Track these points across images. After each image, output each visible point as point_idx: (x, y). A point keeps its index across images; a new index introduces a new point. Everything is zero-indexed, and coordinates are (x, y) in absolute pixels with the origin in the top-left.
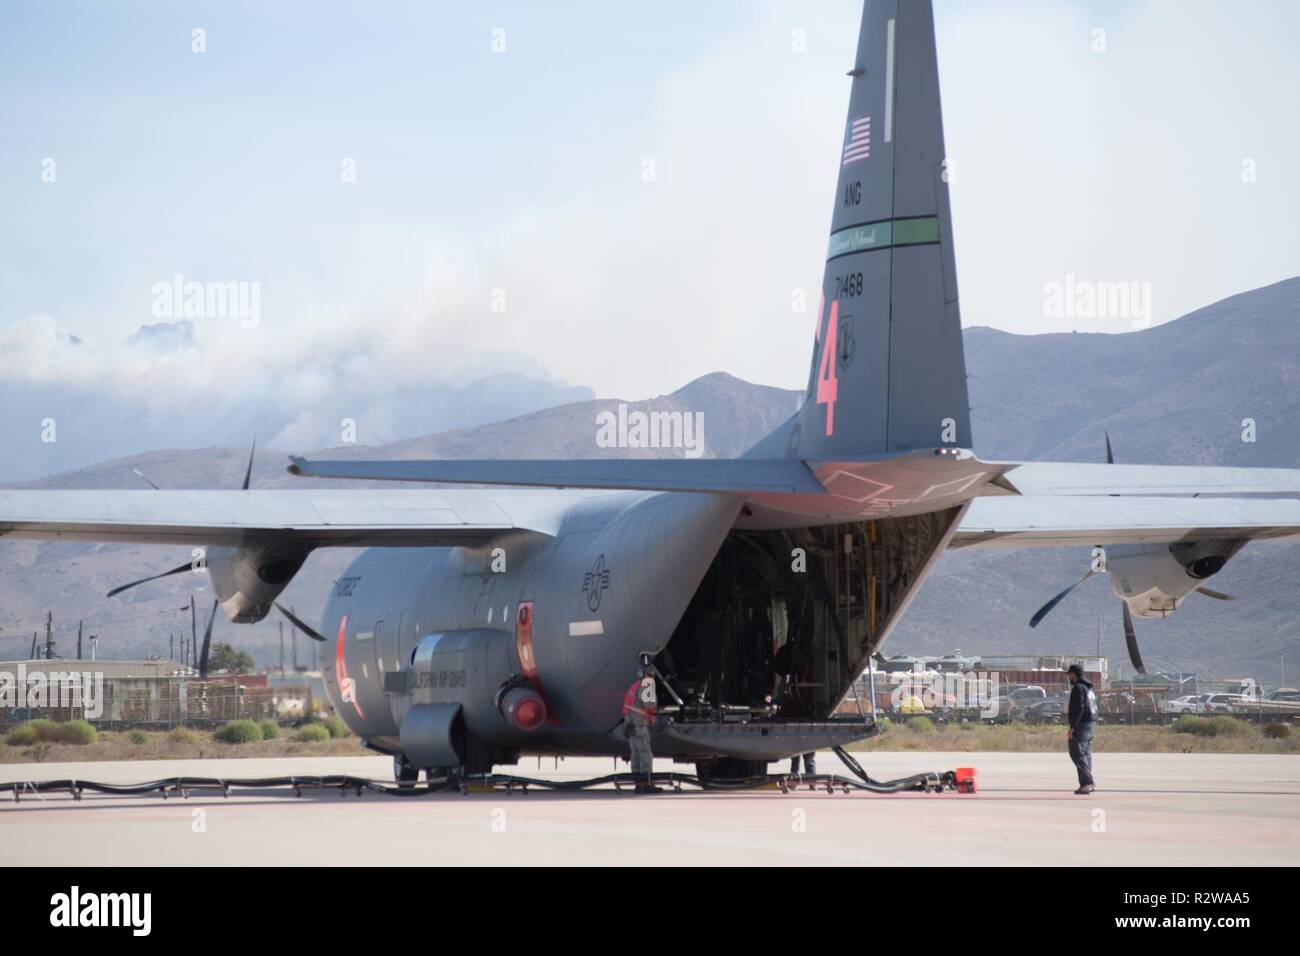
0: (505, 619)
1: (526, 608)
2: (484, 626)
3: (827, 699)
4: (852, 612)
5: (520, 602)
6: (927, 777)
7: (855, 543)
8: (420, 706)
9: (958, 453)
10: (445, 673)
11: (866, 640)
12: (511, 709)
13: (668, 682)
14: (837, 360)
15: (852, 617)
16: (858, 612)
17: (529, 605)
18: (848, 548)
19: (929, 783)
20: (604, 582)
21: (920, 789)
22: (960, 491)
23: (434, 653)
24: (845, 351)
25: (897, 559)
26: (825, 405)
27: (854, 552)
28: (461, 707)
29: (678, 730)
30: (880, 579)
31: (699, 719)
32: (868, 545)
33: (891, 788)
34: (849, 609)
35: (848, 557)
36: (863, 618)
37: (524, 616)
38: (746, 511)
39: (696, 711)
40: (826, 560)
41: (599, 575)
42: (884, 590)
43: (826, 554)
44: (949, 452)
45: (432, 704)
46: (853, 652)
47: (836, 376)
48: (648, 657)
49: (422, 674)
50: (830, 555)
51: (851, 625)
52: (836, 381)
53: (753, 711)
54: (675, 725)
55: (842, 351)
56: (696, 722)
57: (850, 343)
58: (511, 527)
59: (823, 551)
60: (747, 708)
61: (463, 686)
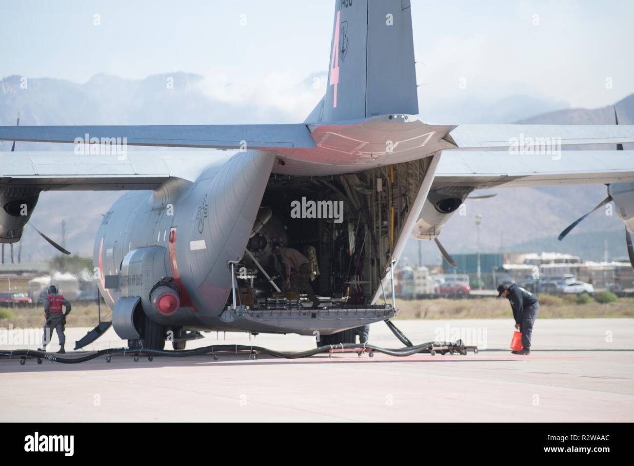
0: (164, 240)
1: (173, 232)
2: (155, 244)
3: (370, 292)
4: (382, 231)
5: (171, 228)
6: (432, 344)
7: (384, 185)
8: (124, 298)
9: (406, 118)
10: (134, 276)
11: (389, 252)
12: (155, 301)
13: (274, 281)
14: (339, 54)
15: (382, 235)
16: (386, 233)
17: (174, 229)
18: (380, 188)
19: (434, 348)
20: (205, 213)
21: (428, 352)
22: (423, 145)
23: (130, 262)
24: (343, 47)
25: (404, 195)
26: (334, 85)
27: (384, 191)
28: (140, 298)
29: (252, 315)
30: (397, 209)
31: (278, 307)
32: (390, 186)
33: (405, 353)
34: (380, 230)
35: (379, 193)
36: (388, 236)
37: (172, 236)
38: (282, 162)
39: (276, 301)
40: (369, 196)
41: (204, 208)
42: (399, 217)
43: (368, 192)
44: (399, 117)
45: (129, 297)
46: (383, 259)
47: (338, 66)
48: (234, 264)
49: (125, 276)
50: (370, 193)
51: (381, 240)
52: (338, 68)
53: (333, 300)
54: (250, 312)
55: (341, 47)
56: (275, 309)
57: (345, 41)
58: (168, 176)
59: (367, 190)
60: (329, 298)
61: (142, 284)
